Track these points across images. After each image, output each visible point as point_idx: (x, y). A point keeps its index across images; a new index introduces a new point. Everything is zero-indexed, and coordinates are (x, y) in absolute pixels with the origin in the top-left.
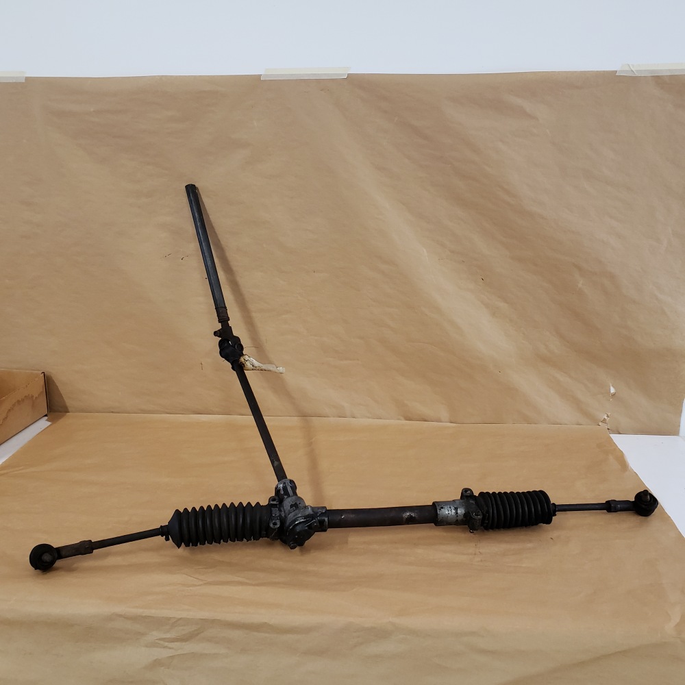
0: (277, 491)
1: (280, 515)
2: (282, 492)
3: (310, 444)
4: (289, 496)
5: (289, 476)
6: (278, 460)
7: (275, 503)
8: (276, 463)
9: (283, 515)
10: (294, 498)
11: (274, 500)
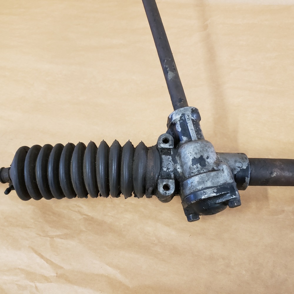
0: (171, 125)
1: (175, 170)
2: (179, 129)
3: (205, 27)
4: (190, 140)
5: (192, 101)
6: (174, 69)
7: (166, 146)
8: (171, 75)
9: (179, 170)
10: (198, 145)
11: (166, 141)
